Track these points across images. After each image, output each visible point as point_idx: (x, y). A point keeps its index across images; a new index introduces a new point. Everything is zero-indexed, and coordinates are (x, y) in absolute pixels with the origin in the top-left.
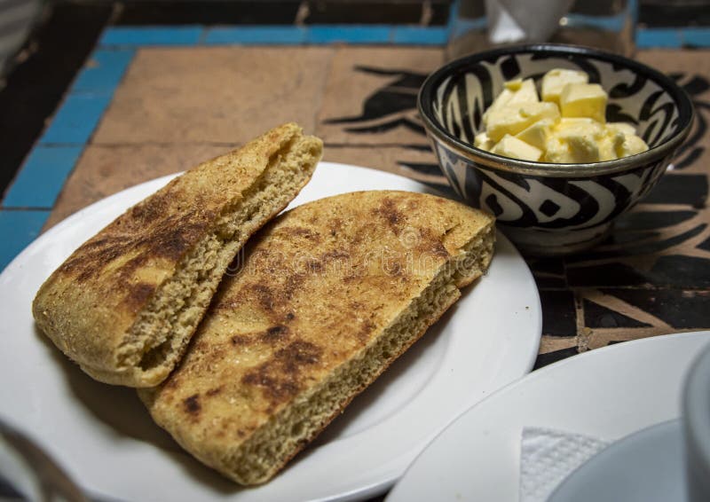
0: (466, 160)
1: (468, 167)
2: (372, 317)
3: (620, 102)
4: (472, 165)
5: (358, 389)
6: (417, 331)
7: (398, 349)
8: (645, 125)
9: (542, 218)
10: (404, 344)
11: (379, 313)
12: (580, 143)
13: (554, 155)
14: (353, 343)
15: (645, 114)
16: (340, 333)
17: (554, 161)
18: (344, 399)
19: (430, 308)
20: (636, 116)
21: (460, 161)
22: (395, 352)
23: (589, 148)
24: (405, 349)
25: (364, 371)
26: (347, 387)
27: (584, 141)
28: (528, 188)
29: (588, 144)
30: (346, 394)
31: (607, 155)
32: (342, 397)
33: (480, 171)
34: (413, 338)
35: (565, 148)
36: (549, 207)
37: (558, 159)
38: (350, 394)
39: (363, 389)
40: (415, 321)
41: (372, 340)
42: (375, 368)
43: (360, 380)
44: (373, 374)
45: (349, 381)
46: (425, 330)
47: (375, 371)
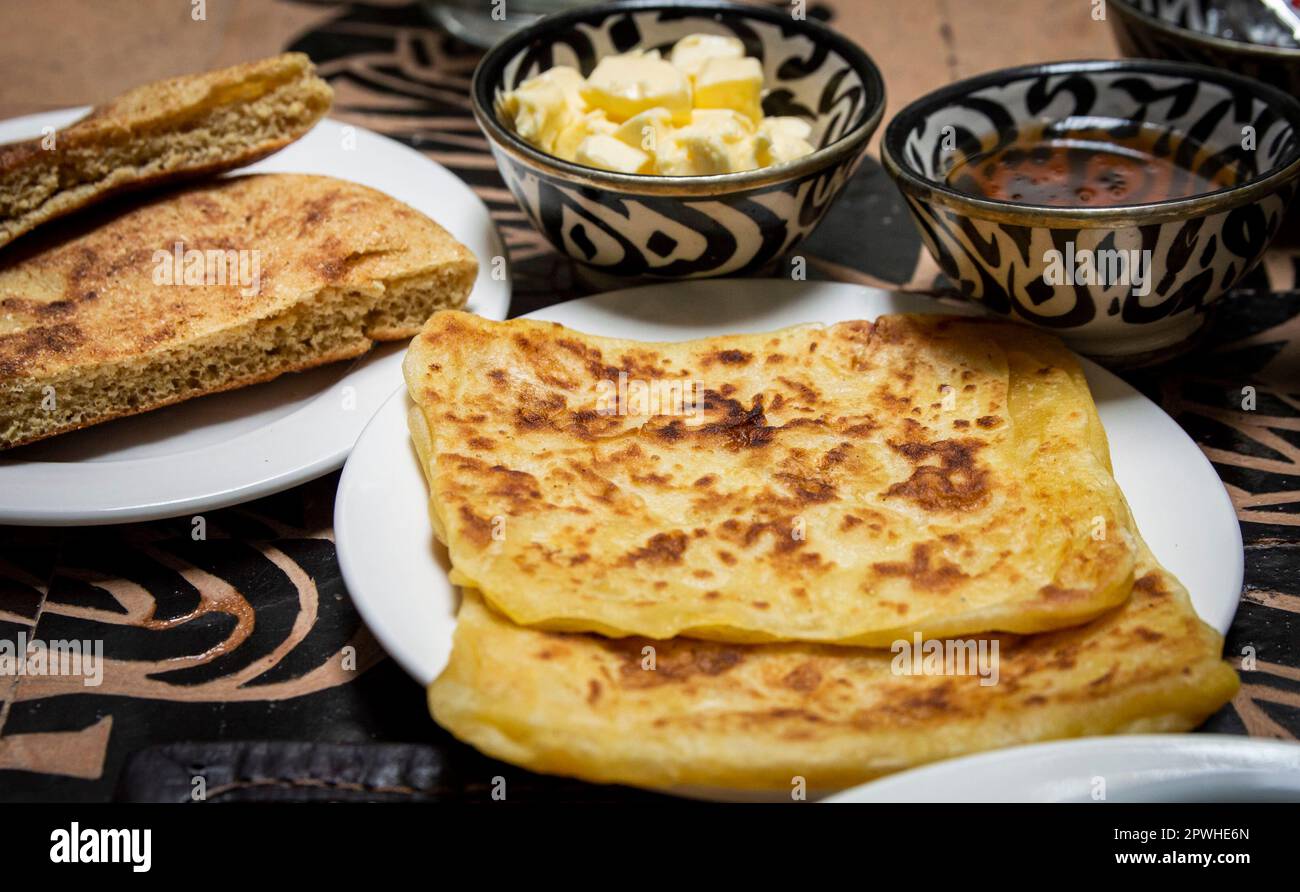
0: (537, 174)
1: (541, 184)
2: (181, 323)
3: (792, 85)
4: (546, 181)
5: (126, 411)
6: (260, 370)
7: (216, 382)
8: (825, 121)
9: (654, 260)
10: (231, 379)
11: (192, 323)
12: (703, 148)
13: (667, 166)
14: (129, 345)
15: (827, 102)
16: (123, 330)
17: (666, 173)
18: (95, 415)
19: (299, 347)
20: (813, 106)
21: (528, 176)
22: (209, 385)
23: (714, 156)
24: (229, 386)
25: (144, 391)
26: (104, 401)
27: (708, 145)
28: (626, 213)
29: (713, 149)
30: (101, 410)
31: (742, 164)
32: (91, 410)
33: (555, 189)
34: (250, 377)
35: (682, 155)
36: (661, 243)
37: (672, 171)
38: (107, 411)
39: (131, 412)
40: (264, 355)
41: (160, 349)
42: (163, 392)
43: (133, 401)
44: (156, 399)
45: (113, 394)
46: (277, 374)
47: (162, 397)
